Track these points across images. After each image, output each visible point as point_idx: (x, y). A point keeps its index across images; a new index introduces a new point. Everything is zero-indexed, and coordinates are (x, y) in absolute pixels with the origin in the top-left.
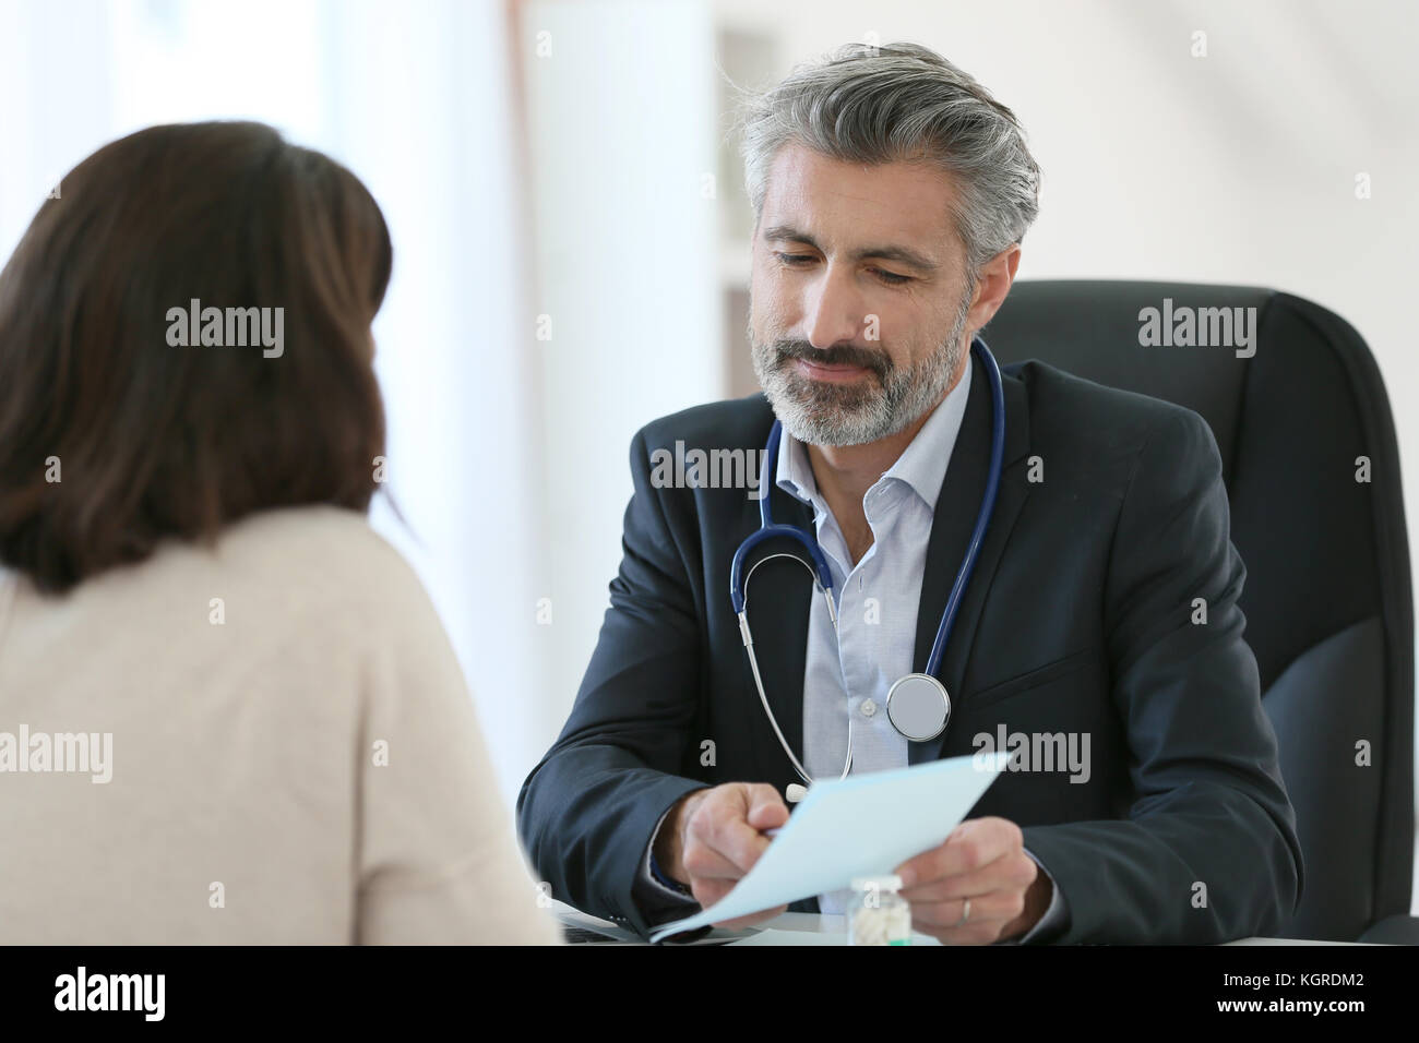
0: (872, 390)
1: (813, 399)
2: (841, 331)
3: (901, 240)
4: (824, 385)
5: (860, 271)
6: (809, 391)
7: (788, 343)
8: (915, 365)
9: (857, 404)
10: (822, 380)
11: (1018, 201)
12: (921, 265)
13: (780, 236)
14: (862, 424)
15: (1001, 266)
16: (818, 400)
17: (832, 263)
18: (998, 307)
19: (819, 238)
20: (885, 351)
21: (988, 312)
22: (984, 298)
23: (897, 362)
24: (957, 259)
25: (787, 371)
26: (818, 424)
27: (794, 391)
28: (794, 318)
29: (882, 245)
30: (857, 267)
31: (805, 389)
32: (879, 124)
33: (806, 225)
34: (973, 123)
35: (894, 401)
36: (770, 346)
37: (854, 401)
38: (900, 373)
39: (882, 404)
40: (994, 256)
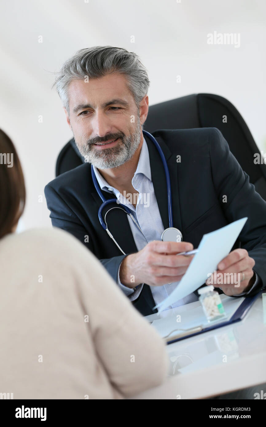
0: (121, 146)
1: (104, 155)
2: (106, 130)
3: (115, 97)
4: (107, 150)
5: (106, 111)
6: (102, 153)
7: (91, 141)
8: (131, 134)
9: (118, 151)
10: (106, 148)
11: (144, 78)
12: (124, 103)
13: (79, 109)
14: (121, 157)
15: (144, 103)
16: (106, 154)
17: (97, 111)
18: (147, 116)
19: (91, 104)
20: (121, 132)
21: (144, 118)
22: (143, 113)
23: (126, 134)
24: (132, 100)
25: (93, 150)
26: (109, 162)
27: (98, 155)
28: (90, 133)
29: (111, 100)
30: (105, 110)
31: (101, 153)
32: (99, 64)
33: (86, 102)
34: (125, 57)
35: (128, 147)
36: (85, 144)
37: (117, 151)
38: (127, 137)
39: (125, 150)
40: (141, 98)
